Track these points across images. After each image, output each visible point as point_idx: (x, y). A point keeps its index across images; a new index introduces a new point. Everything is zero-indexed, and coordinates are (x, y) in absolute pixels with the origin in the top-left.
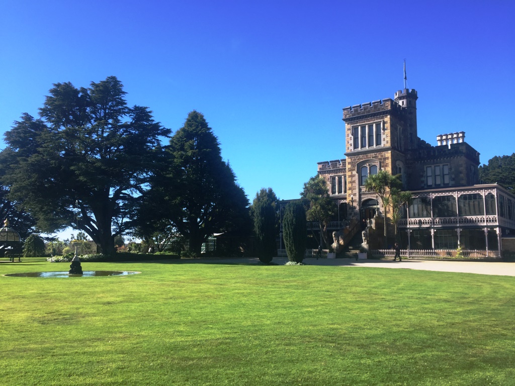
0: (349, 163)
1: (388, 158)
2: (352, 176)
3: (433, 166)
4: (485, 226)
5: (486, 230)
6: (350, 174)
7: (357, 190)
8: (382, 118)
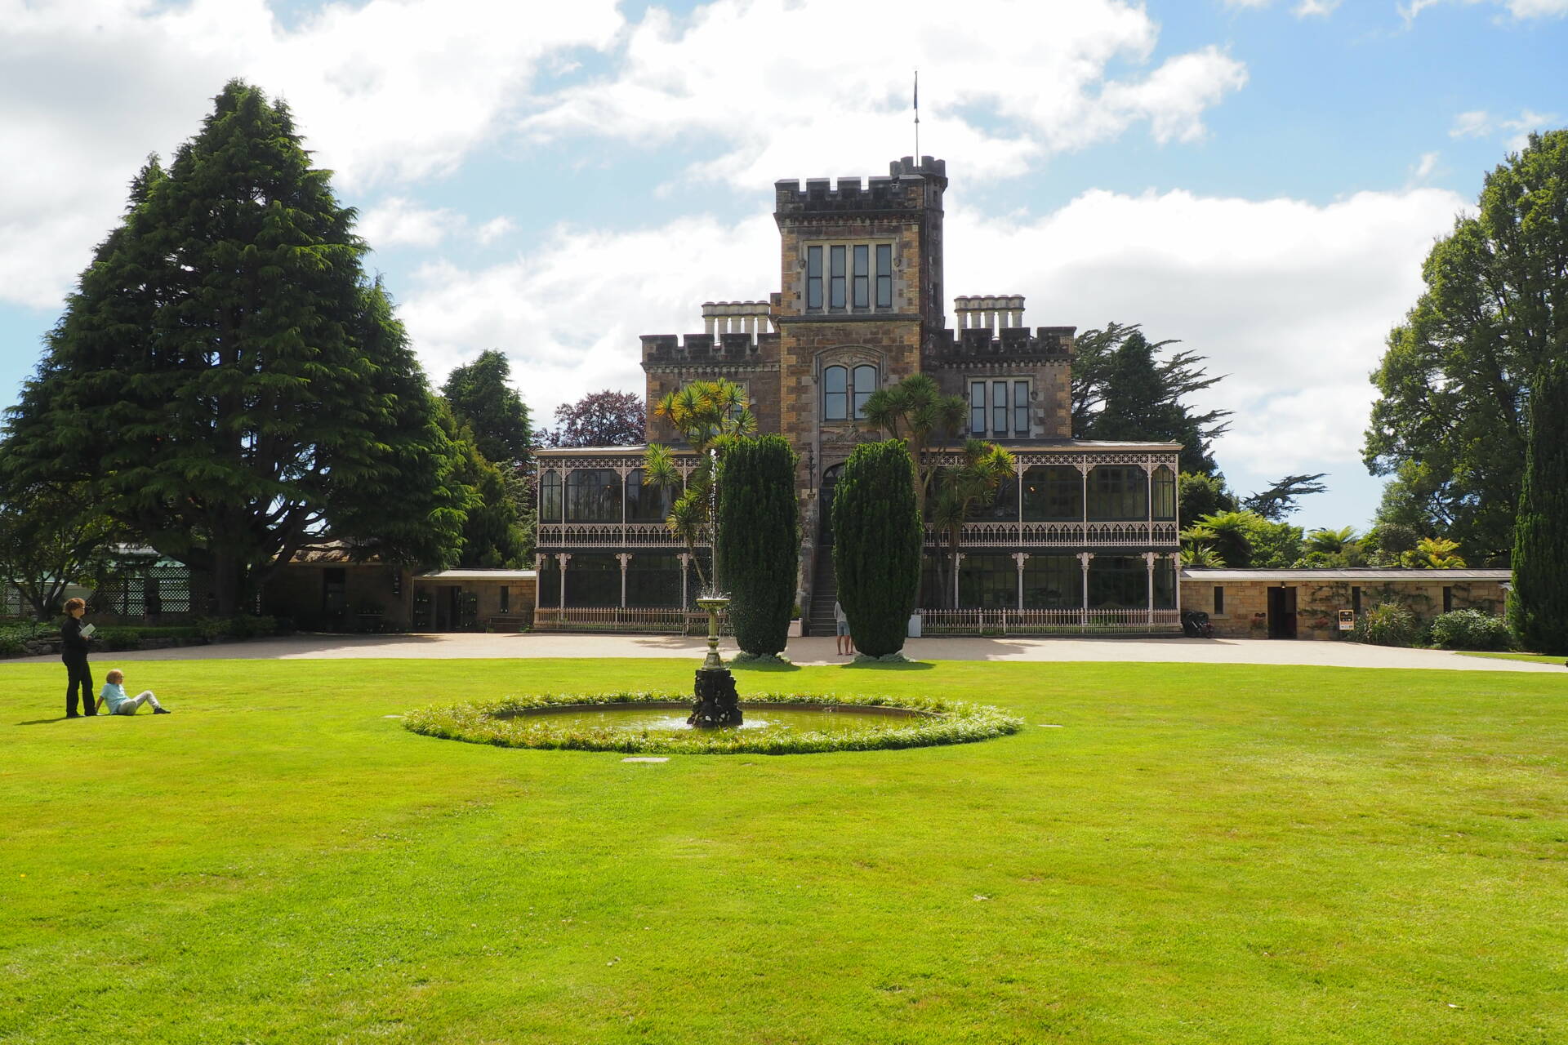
0: (790, 351)
1: (911, 348)
2: (800, 389)
3: (989, 383)
4: (1148, 549)
5: (1150, 558)
6: (792, 382)
7: (815, 433)
8: (897, 230)
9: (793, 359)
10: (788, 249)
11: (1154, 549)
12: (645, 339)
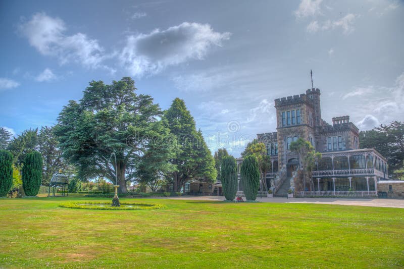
0: (279, 135)
1: (304, 132)
3: (332, 137)
4: (366, 176)
5: (367, 178)
6: (280, 142)
7: (285, 152)
8: (300, 106)
9: (280, 137)
10: (278, 113)
11: (368, 176)
12: (258, 135)
